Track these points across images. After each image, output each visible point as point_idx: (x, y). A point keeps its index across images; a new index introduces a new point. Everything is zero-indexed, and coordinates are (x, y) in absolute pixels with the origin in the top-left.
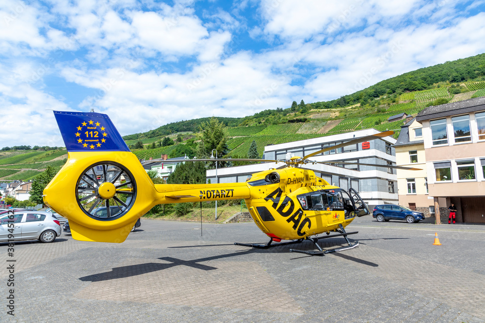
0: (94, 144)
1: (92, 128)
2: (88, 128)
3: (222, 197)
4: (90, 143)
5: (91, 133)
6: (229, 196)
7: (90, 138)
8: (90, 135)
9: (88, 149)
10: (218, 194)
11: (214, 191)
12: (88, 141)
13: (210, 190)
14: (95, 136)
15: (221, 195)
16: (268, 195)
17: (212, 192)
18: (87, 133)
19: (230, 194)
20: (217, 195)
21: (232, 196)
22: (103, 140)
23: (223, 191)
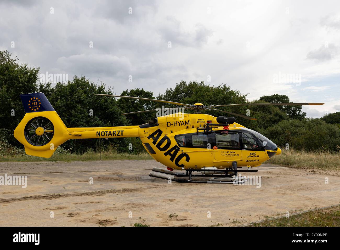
0: (36, 108)
1: (35, 101)
2: (33, 101)
3: (113, 135)
4: (34, 108)
5: (34, 103)
6: (120, 135)
7: (34, 106)
8: (34, 104)
9: (33, 111)
10: (110, 133)
11: (107, 132)
12: (33, 107)
13: (104, 131)
14: (36, 105)
15: (112, 134)
16: (150, 134)
17: (105, 133)
18: (33, 103)
19: (120, 133)
20: (109, 135)
21: (122, 135)
22: (39, 106)
23: (114, 132)
